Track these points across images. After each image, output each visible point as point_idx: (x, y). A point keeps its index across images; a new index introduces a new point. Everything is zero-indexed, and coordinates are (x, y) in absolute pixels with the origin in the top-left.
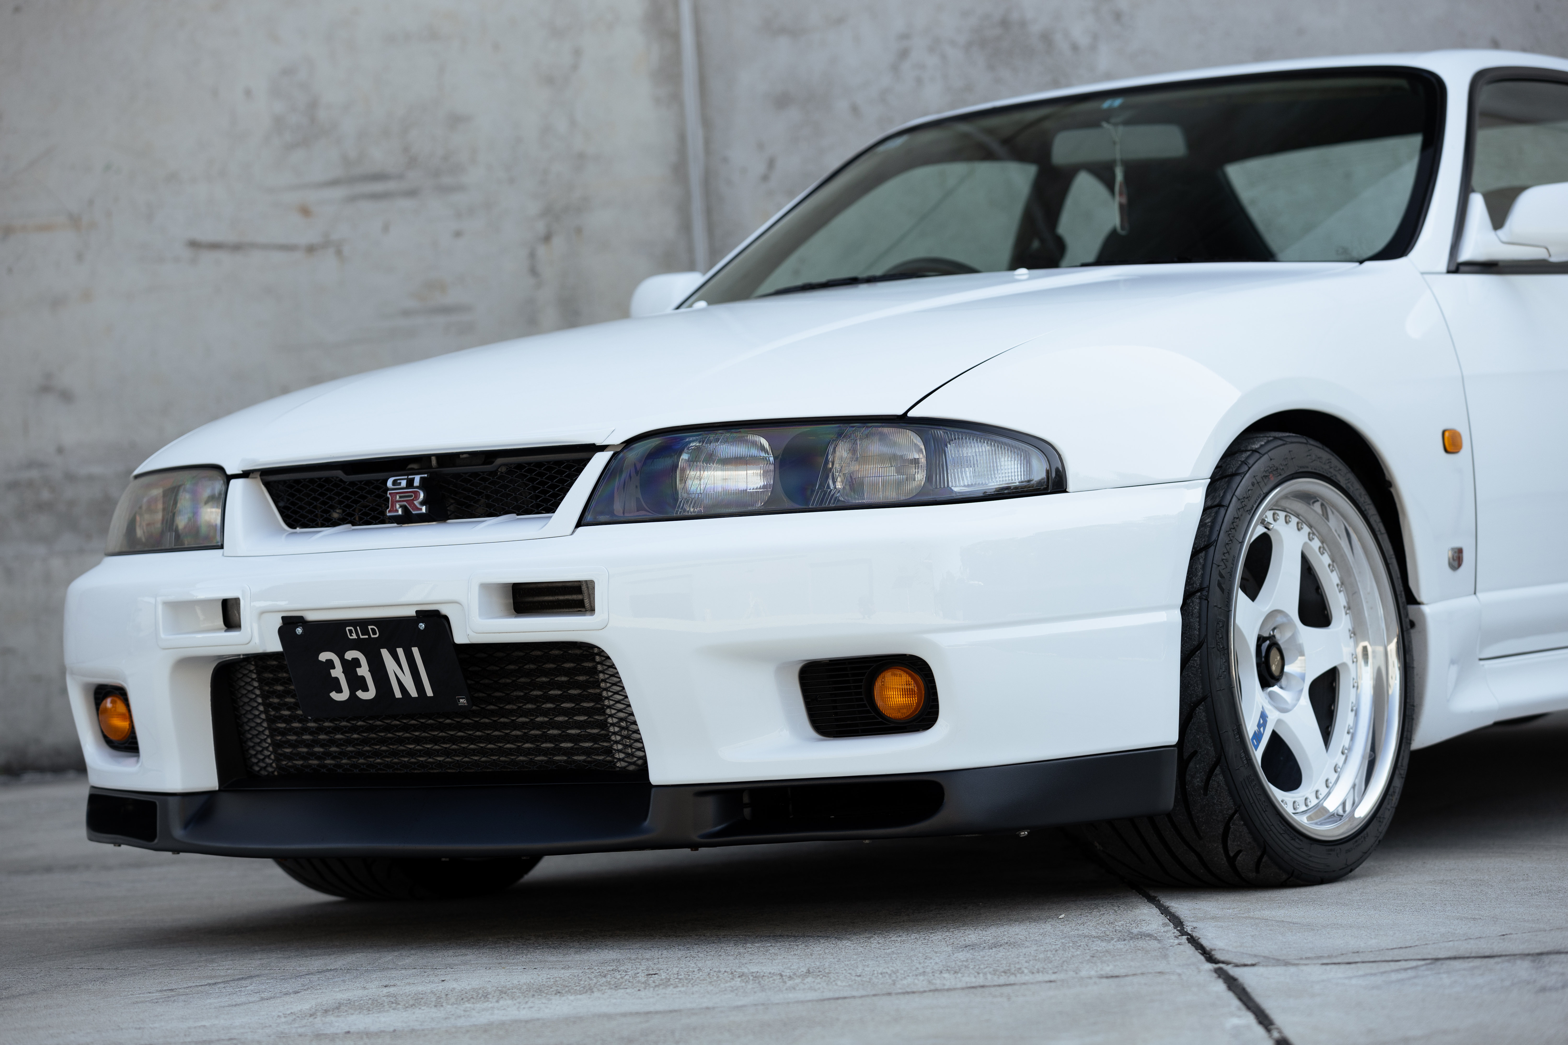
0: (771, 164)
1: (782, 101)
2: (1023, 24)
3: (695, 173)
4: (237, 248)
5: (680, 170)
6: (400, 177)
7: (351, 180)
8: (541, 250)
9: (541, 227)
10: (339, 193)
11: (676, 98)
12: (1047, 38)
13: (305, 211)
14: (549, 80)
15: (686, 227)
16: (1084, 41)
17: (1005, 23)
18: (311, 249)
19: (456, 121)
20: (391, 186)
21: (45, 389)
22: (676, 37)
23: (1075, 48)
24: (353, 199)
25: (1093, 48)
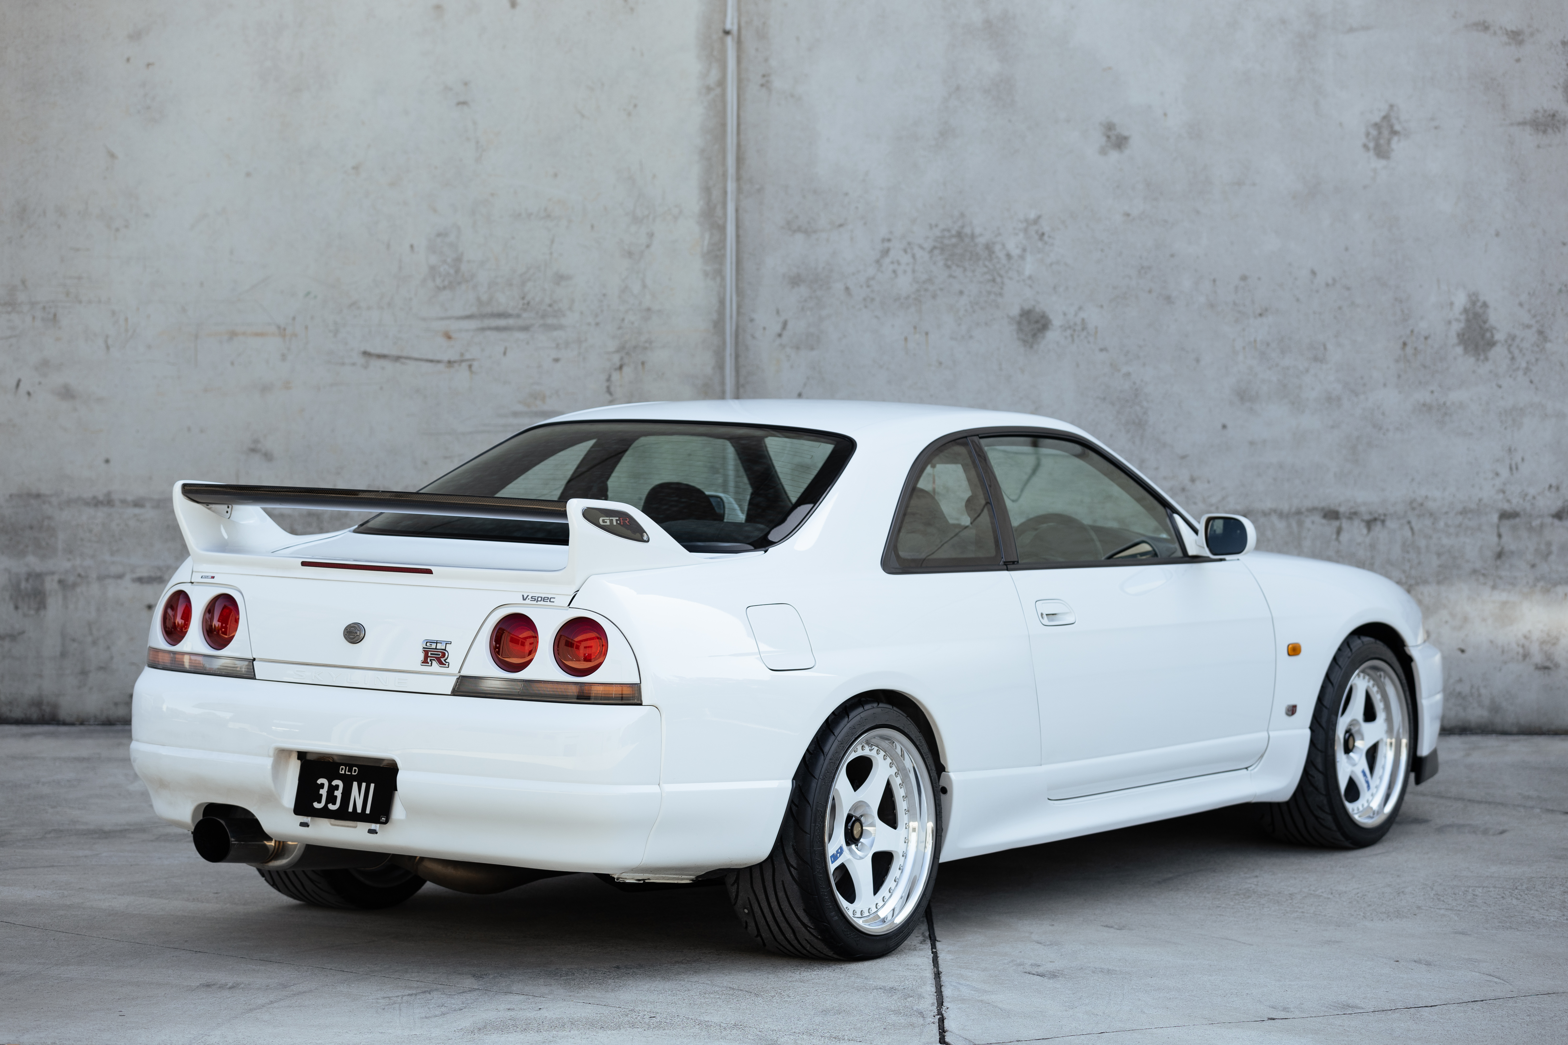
0: (785, 324)
1: (795, 281)
2: (973, 237)
3: (729, 328)
4: (397, 358)
5: (718, 325)
6: (518, 316)
7: (483, 316)
8: (616, 376)
9: (616, 359)
10: (473, 324)
11: (719, 273)
12: (989, 247)
13: (448, 336)
14: (630, 254)
15: (720, 366)
16: (1015, 252)
17: (959, 235)
18: (450, 363)
19: (560, 278)
20: (511, 322)
21: (253, 450)
22: (722, 229)
23: (1009, 256)
24: (483, 329)
25: (1022, 257)
